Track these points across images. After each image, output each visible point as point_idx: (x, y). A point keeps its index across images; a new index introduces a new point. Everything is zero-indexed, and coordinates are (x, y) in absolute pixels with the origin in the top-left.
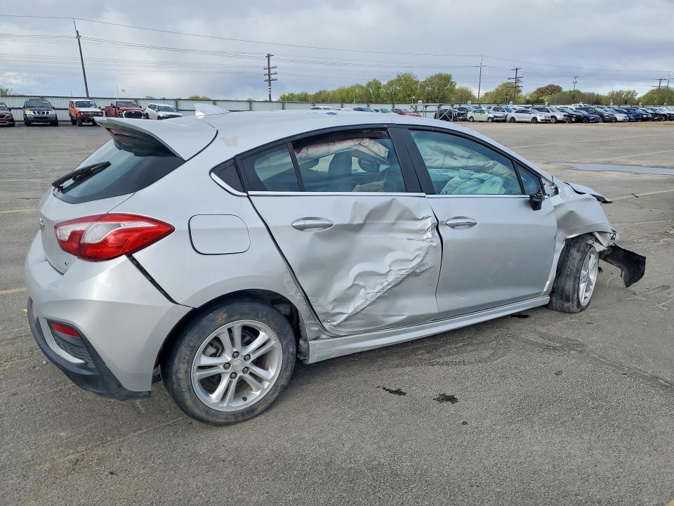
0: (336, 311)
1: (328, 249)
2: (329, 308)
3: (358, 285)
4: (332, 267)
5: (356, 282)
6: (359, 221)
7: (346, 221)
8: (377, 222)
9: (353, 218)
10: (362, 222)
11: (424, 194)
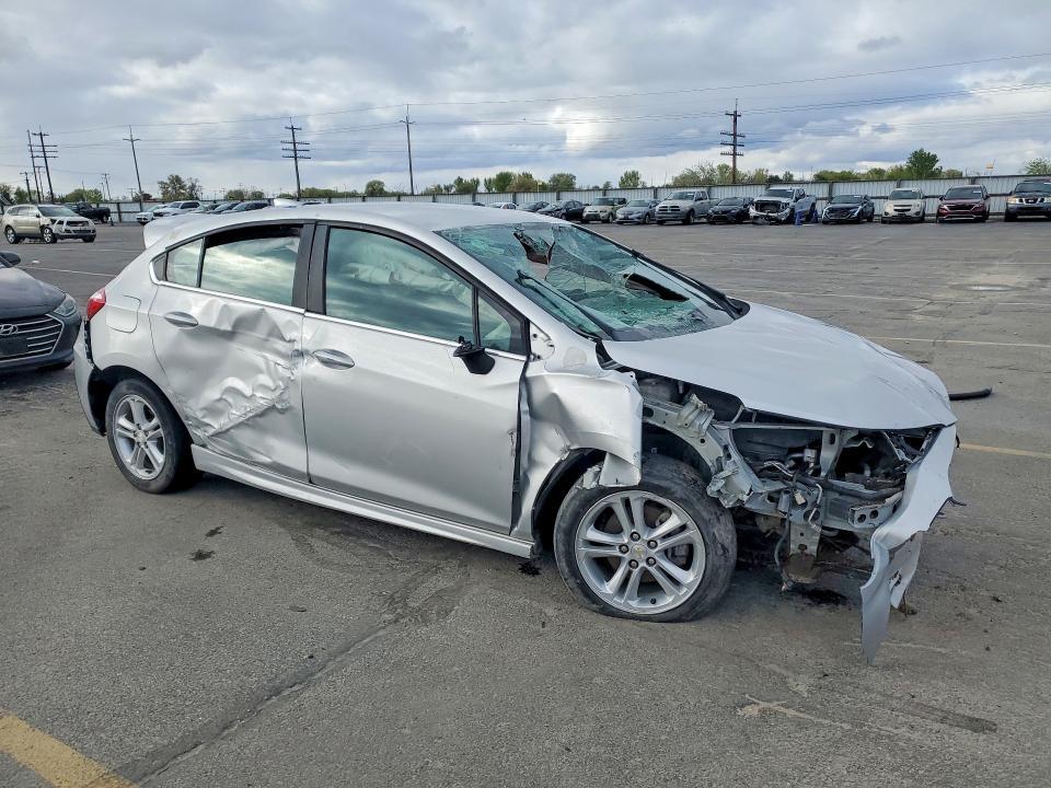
0: (206, 420)
1: (196, 350)
2: (199, 415)
3: (225, 400)
4: (204, 371)
5: (224, 397)
6: (227, 327)
7: (212, 323)
8: (249, 333)
9: (220, 320)
10: (229, 329)
11: (302, 311)
